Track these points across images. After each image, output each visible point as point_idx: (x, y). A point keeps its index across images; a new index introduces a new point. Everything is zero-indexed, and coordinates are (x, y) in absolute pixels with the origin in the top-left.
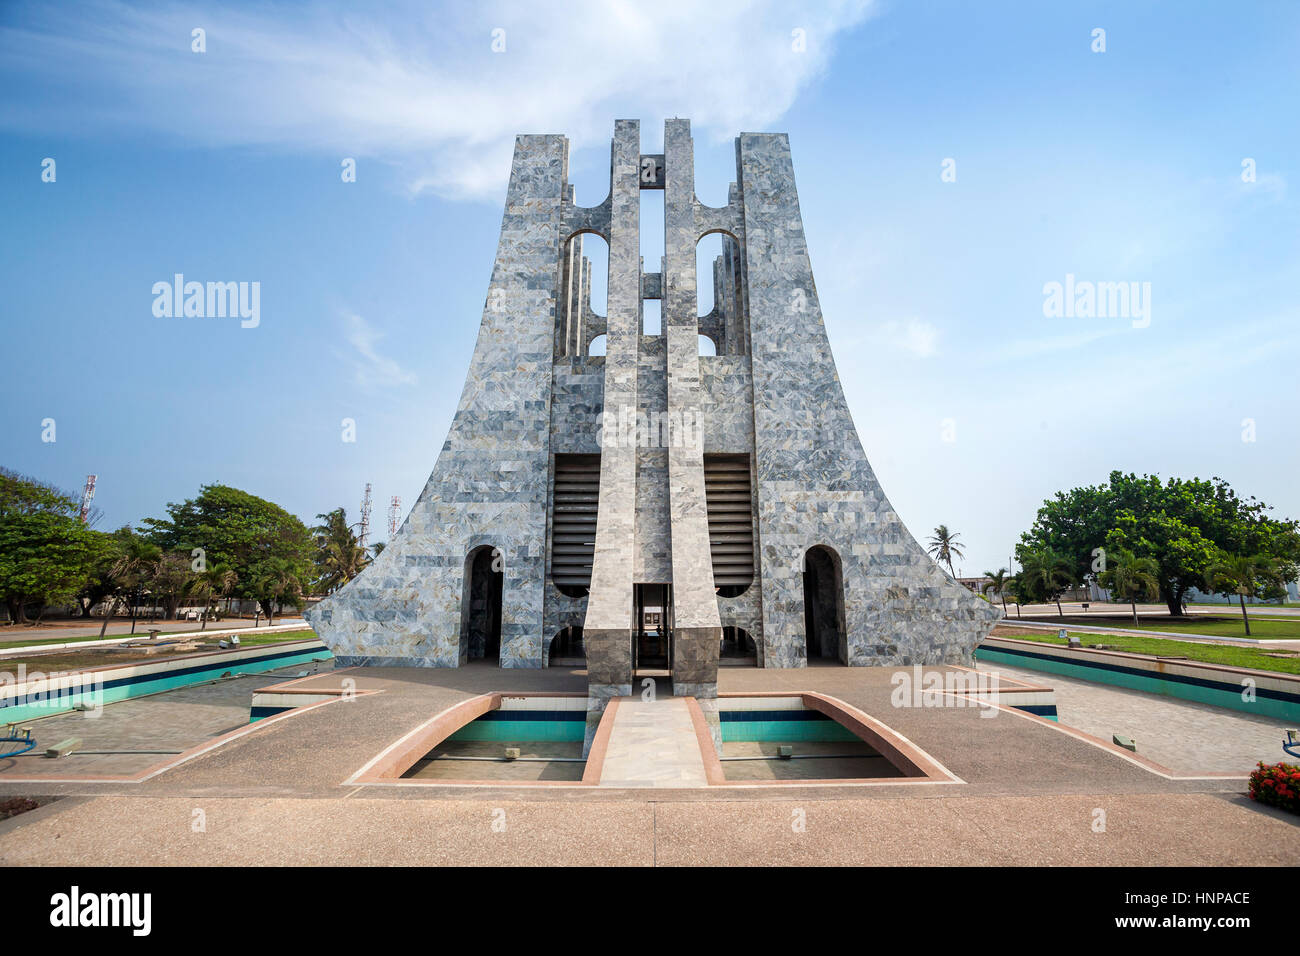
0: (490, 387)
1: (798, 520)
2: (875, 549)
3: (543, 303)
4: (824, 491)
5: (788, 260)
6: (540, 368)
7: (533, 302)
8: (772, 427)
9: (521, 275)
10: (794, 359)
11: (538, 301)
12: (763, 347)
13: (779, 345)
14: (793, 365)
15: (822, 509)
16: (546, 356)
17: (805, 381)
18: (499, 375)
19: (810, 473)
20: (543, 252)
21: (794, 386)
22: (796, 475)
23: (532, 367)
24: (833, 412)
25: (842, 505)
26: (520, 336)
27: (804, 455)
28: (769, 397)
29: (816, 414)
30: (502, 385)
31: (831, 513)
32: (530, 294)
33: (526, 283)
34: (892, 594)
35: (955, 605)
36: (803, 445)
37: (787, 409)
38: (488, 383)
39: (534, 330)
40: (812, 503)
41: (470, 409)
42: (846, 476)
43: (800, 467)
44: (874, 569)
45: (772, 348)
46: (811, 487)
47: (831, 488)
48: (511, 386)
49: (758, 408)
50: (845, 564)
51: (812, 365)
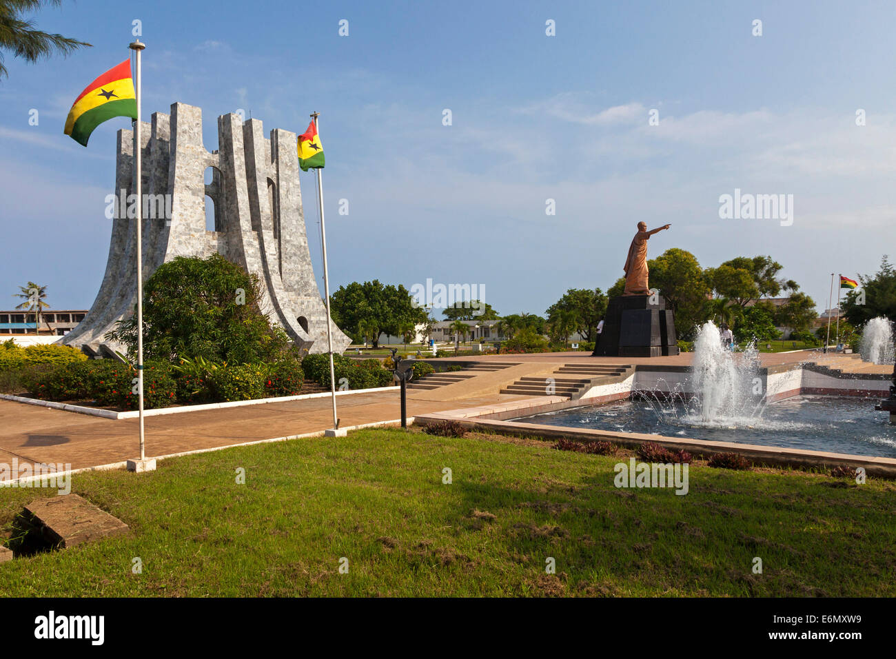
0: (180, 243)
1: (295, 307)
2: (318, 318)
3: (199, 204)
4: (303, 297)
5: (294, 199)
6: (201, 236)
7: (194, 202)
8: (287, 271)
9: (188, 187)
10: (295, 243)
11: (197, 202)
12: (285, 237)
13: (290, 237)
14: (294, 245)
15: (302, 303)
16: (203, 231)
17: (299, 253)
18: (184, 237)
19: (299, 289)
20: (197, 176)
21: (295, 254)
22: (295, 290)
23: (197, 235)
24: (307, 266)
25: (308, 302)
26: (191, 219)
27: (297, 282)
28: (286, 258)
29: (302, 266)
30: (185, 243)
31: (306, 303)
32: (193, 198)
33: (190, 192)
34: (322, 334)
35: (339, 338)
36: (297, 278)
37: (293, 264)
38: (179, 241)
39: (197, 217)
40: (299, 301)
41: (172, 252)
42: (310, 291)
43: (296, 287)
44: (317, 325)
45: (288, 238)
46: (299, 295)
47: (305, 296)
48: (189, 243)
49: (283, 262)
50: (309, 323)
51: (301, 246)
